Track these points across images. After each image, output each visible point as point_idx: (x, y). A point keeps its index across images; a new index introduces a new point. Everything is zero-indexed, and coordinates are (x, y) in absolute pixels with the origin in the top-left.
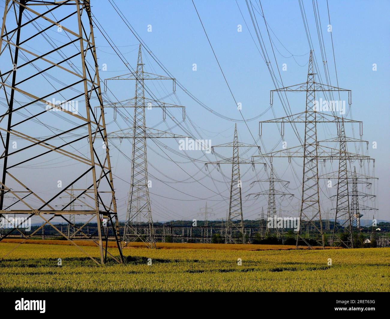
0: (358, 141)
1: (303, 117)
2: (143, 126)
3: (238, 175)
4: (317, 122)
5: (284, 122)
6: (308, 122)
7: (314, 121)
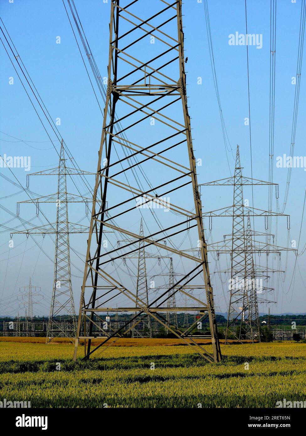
0: (264, 234)
1: (231, 211)
2: (66, 221)
3: (145, 270)
4: (245, 216)
5: (212, 216)
6: (236, 216)
7: (242, 215)
